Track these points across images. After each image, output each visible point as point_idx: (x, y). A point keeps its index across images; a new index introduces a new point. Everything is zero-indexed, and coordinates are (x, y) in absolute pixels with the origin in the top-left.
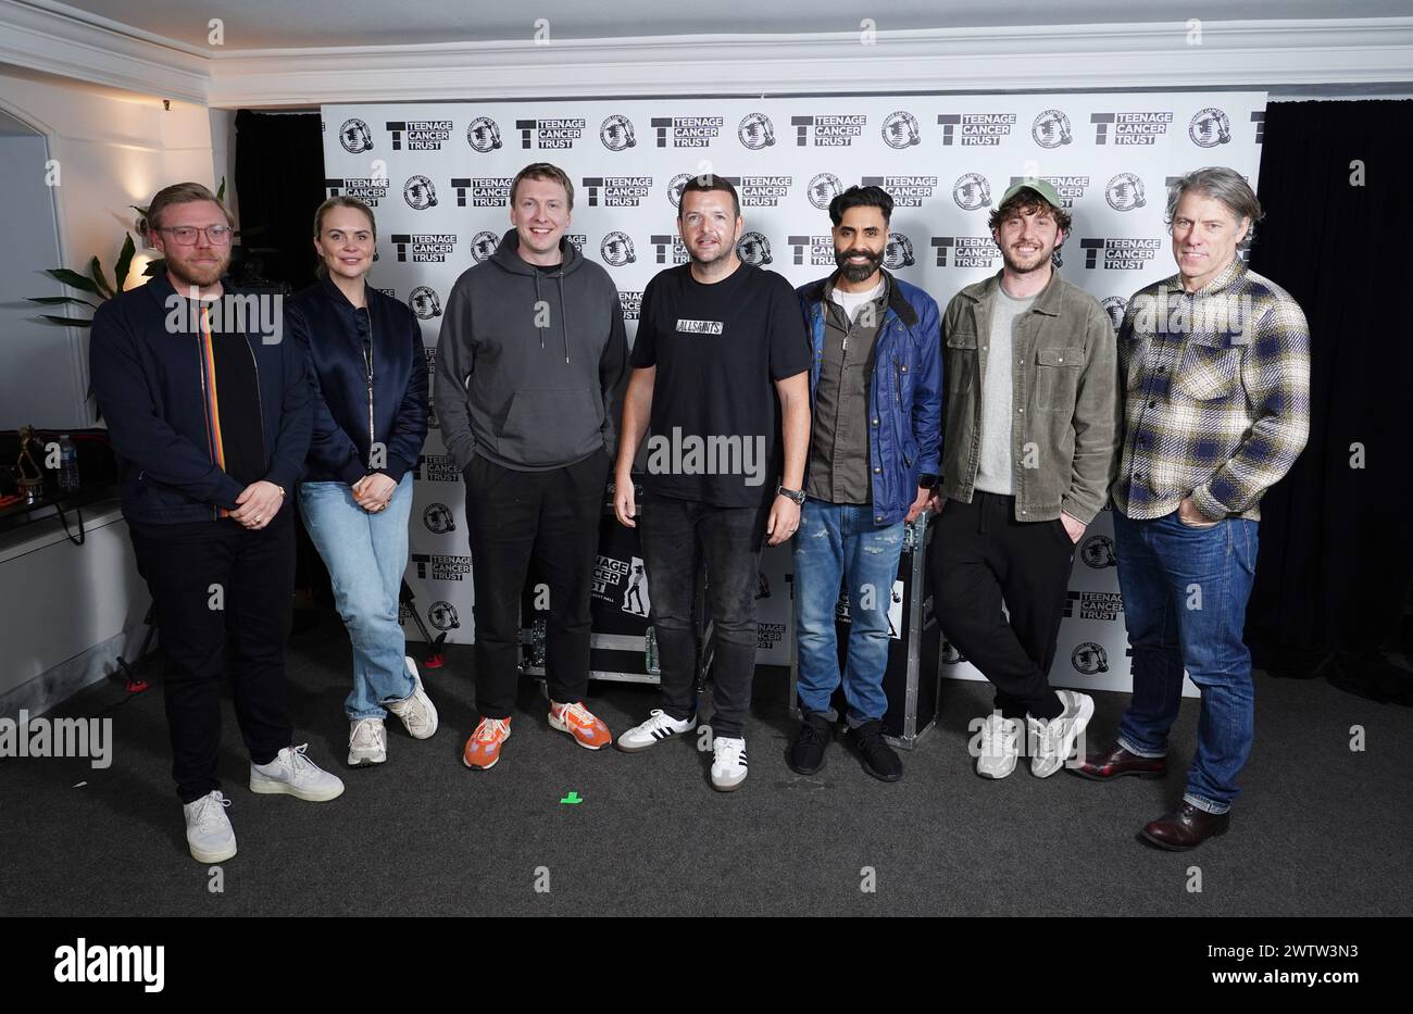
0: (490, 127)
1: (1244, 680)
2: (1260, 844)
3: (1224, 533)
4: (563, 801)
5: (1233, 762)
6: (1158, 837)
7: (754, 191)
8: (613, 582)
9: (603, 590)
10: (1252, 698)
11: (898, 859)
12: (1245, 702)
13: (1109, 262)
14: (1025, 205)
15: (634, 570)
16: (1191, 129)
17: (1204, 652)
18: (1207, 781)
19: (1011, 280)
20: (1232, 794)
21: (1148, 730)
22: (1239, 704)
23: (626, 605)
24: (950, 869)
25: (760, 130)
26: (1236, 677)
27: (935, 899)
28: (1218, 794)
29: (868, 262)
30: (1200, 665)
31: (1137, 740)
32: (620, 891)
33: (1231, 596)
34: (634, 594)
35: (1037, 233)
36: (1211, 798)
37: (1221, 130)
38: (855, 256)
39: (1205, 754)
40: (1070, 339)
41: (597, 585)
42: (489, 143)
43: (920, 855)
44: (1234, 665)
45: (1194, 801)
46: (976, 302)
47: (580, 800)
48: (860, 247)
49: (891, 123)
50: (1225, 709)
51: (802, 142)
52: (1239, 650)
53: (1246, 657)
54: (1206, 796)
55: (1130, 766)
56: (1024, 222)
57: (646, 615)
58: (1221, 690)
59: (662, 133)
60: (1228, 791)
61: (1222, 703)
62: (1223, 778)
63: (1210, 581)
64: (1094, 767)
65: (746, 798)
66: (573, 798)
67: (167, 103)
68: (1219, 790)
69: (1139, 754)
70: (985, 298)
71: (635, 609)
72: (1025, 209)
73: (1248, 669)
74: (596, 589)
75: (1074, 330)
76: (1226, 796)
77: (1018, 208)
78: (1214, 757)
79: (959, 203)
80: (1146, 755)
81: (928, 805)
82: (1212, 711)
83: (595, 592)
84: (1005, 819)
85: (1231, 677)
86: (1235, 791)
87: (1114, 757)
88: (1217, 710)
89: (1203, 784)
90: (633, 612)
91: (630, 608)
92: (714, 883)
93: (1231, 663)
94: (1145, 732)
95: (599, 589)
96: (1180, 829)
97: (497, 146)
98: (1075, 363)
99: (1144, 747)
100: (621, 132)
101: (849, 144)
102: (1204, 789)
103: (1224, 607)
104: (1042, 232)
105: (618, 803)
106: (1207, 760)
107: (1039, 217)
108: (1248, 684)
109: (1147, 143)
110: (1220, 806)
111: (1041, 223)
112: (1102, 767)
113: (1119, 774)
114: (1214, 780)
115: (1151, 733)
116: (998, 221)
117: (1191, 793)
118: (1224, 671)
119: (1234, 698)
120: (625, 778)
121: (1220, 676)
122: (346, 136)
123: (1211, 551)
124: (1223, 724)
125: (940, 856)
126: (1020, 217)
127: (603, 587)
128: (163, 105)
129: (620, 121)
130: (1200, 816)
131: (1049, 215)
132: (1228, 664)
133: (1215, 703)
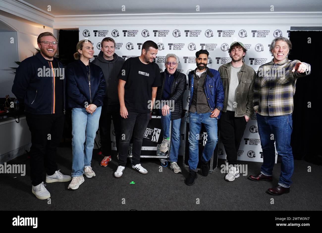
0: (117, 32)
1: (291, 155)
2: (296, 195)
3: (287, 118)
4: (130, 183)
5: (290, 175)
6: (271, 192)
7: (176, 47)
8: (149, 134)
9: (147, 136)
10: (293, 159)
11: (211, 197)
12: (291, 160)
13: (256, 63)
14: (236, 46)
15: (155, 131)
16: (274, 34)
17: (282, 147)
18: (283, 180)
19: (234, 63)
20: (290, 183)
21: (268, 169)
22: (290, 160)
23: (152, 139)
24: (224, 199)
25: (177, 33)
26: (289, 154)
27: (221, 206)
28: (286, 183)
29: (204, 66)
30: (281, 151)
31: (265, 172)
32: (145, 203)
33: (288, 134)
34: (154, 137)
35: (238, 52)
36: (284, 184)
37: (280, 34)
38: (201, 64)
39: (283, 173)
40: (248, 77)
41: (146, 135)
42: (116, 35)
43: (216, 196)
44: (289, 151)
45: (281, 185)
46: (227, 68)
47: (134, 183)
48: (203, 62)
49: (207, 32)
50: (286, 162)
51: (187, 36)
52: (290, 147)
53: (291, 149)
54: (284, 183)
55: (263, 178)
56: (236, 50)
57: (157, 142)
58: (285, 157)
59: (155, 33)
60: (288, 182)
61: (286, 160)
62: (287, 178)
63: (283, 130)
64: (255, 178)
65: (174, 183)
66: (133, 183)
67: (44, 27)
68: (286, 181)
69: (266, 175)
70: (228, 67)
71: (155, 140)
72: (236, 47)
73: (291, 152)
74: (145, 136)
75: (249, 75)
76: (288, 183)
77: (234, 47)
78: (285, 174)
79: (222, 50)
80: (267, 175)
81: (217, 185)
82: (283, 163)
83: (145, 137)
84: (236, 188)
85: (288, 154)
86: (291, 182)
87: (260, 176)
88: (284, 162)
89: (282, 180)
90: (154, 141)
91: (153, 140)
92: (168, 201)
93: (288, 150)
94: (267, 170)
95: (146, 136)
96: (277, 191)
97: (118, 36)
98: (249, 83)
99: (267, 173)
100: (146, 33)
101: (197, 36)
102: (283, 181)
103: (287, 136)
104: (240, 53)
105: (144, 184)
106: (283, 175)
107: (239, 49)
108: (292, 156)
109: (264, 37)
110: (287, 186)
111: (240, 50)
112: (257, 178)
113: (261, 180)
114: (285, 179)
115: (268, 170)
116: (230, 51)
117: (280, 182)
118: (286, 152)
119: (288, 159)
120: (145, 178)
121: (285, 154)
122: (84, 33)
123: (284, 123)
124: (286, 165)
125: (221, 196)
126: (235, 49)
127: (147, 135)
128: (43, 27)
129: (146, 31)
130: (282, 188)
131: (241, 48)
132: (287, 151)
133: (284, 161)
